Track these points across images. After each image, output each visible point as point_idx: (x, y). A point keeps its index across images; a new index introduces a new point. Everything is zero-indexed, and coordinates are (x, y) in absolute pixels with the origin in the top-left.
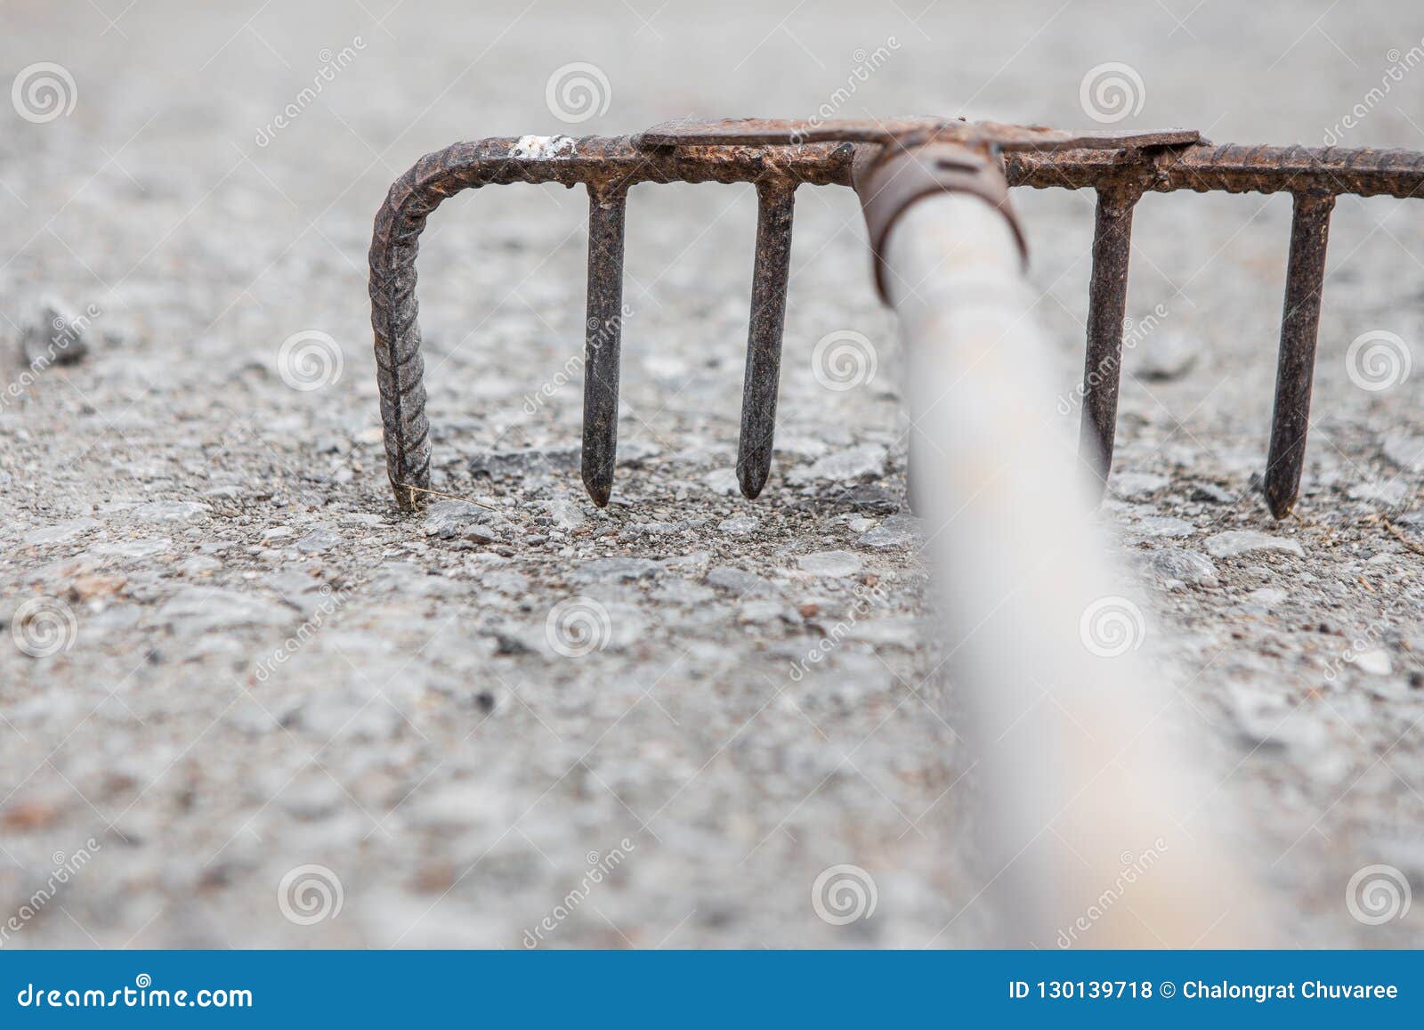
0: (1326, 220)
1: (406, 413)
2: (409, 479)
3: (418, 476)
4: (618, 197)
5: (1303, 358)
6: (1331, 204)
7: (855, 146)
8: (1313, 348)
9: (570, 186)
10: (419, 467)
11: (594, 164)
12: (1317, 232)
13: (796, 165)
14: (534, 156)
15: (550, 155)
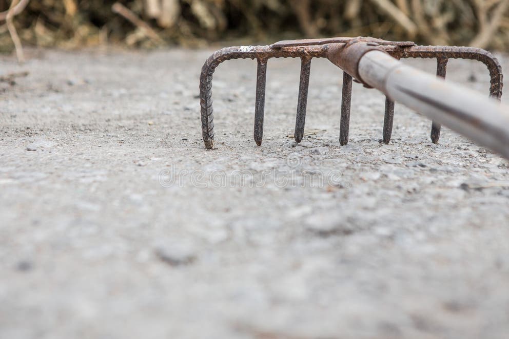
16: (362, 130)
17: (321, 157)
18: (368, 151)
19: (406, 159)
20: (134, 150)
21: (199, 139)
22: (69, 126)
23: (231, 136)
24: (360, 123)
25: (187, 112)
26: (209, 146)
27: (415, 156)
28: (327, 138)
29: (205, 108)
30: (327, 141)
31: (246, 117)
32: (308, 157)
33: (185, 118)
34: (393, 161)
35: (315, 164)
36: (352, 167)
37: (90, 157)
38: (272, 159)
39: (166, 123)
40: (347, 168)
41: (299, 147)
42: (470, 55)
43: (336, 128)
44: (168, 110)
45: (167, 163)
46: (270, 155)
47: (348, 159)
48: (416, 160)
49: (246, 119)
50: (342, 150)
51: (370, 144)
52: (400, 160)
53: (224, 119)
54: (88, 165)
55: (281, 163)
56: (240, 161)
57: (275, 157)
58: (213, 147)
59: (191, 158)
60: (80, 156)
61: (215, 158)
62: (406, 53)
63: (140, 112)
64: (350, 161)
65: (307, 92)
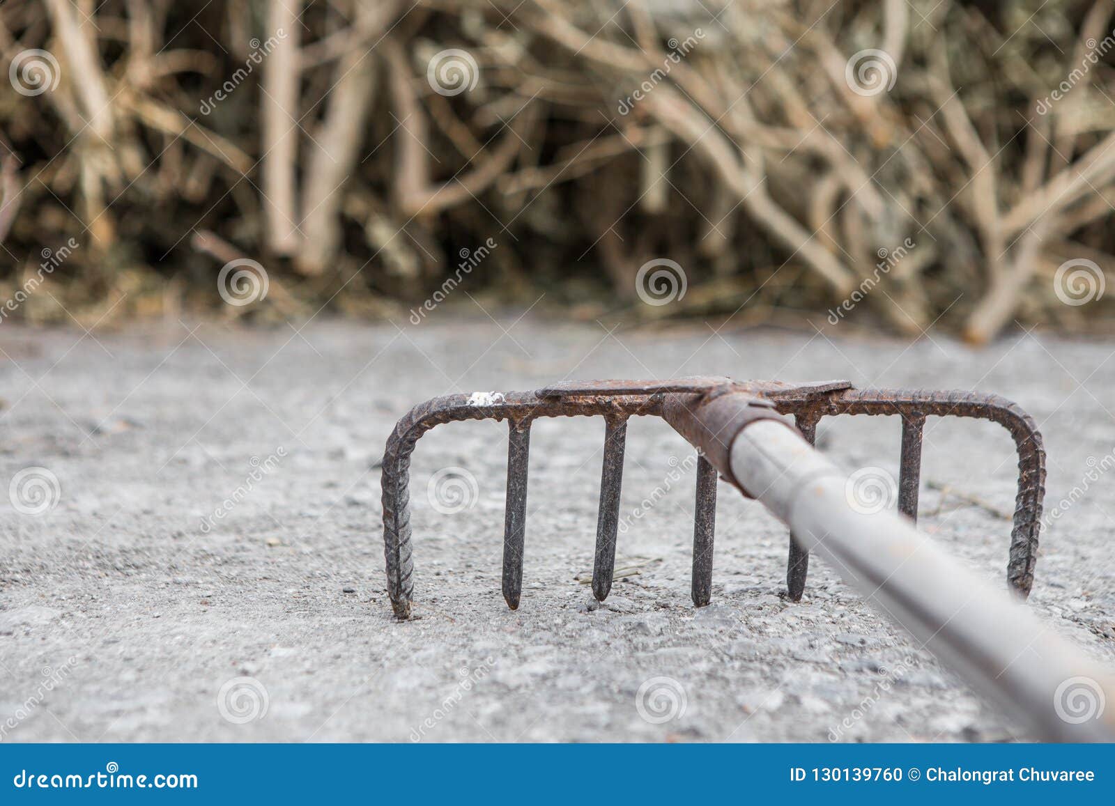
0: (921, 429)
1: (402, 556)
2: (402, 597)
3: (408, 595)
4: (526, 425)
5: (912, 507)
6: (923, 421)
7: (664, 394)
8: (917, 501)
9: (499, 420)
10: (409, 590)
11: (516, 408)
12: (917, 436)
13: (630, 405)
14: (481, 404)
15: (491, 403)
16: (742, 557)
17: (651, 642)
18: (756, 622)
19: (839, 646)
20: (234, 624)
21: (380, 589)
22: (90, 557)
23: (450, 578)
24: (736, 536)
25: (353, 511)
26: (401, 613)
27: (859, 637)
28: (664, 582)
29: (392, 528)
30: (663, 593)
31: (486, 522)
32: (623, 641)
33: (350, 527)
34: (809, 655)
35: (638, 663)
36: (720, 673)
37: (134, 649)
38: (542, 648)
39: (307, 541)
40: (711, 675)
41: (602, 611)
42: (973, 411)
43: (684, 553)
44: (313, 506)
45: (307, 665)
46: (537, 635)
47: (710, 648)
48: (862, 649)
49: (486, 528)
50: (696, 621)
51: (759, 603)
52: (826, 651)
53: (437, 527)
54: (129, 676)
55: (561, 662)
56: (472, 654)
57: (548, 643)
58: (411, 617)
59: (361, 647)
60: (112, 648)
61: (415, 645)
62: (833, 404)
63: (250, 512)
64: (717, 654)
65: (619, 489)
